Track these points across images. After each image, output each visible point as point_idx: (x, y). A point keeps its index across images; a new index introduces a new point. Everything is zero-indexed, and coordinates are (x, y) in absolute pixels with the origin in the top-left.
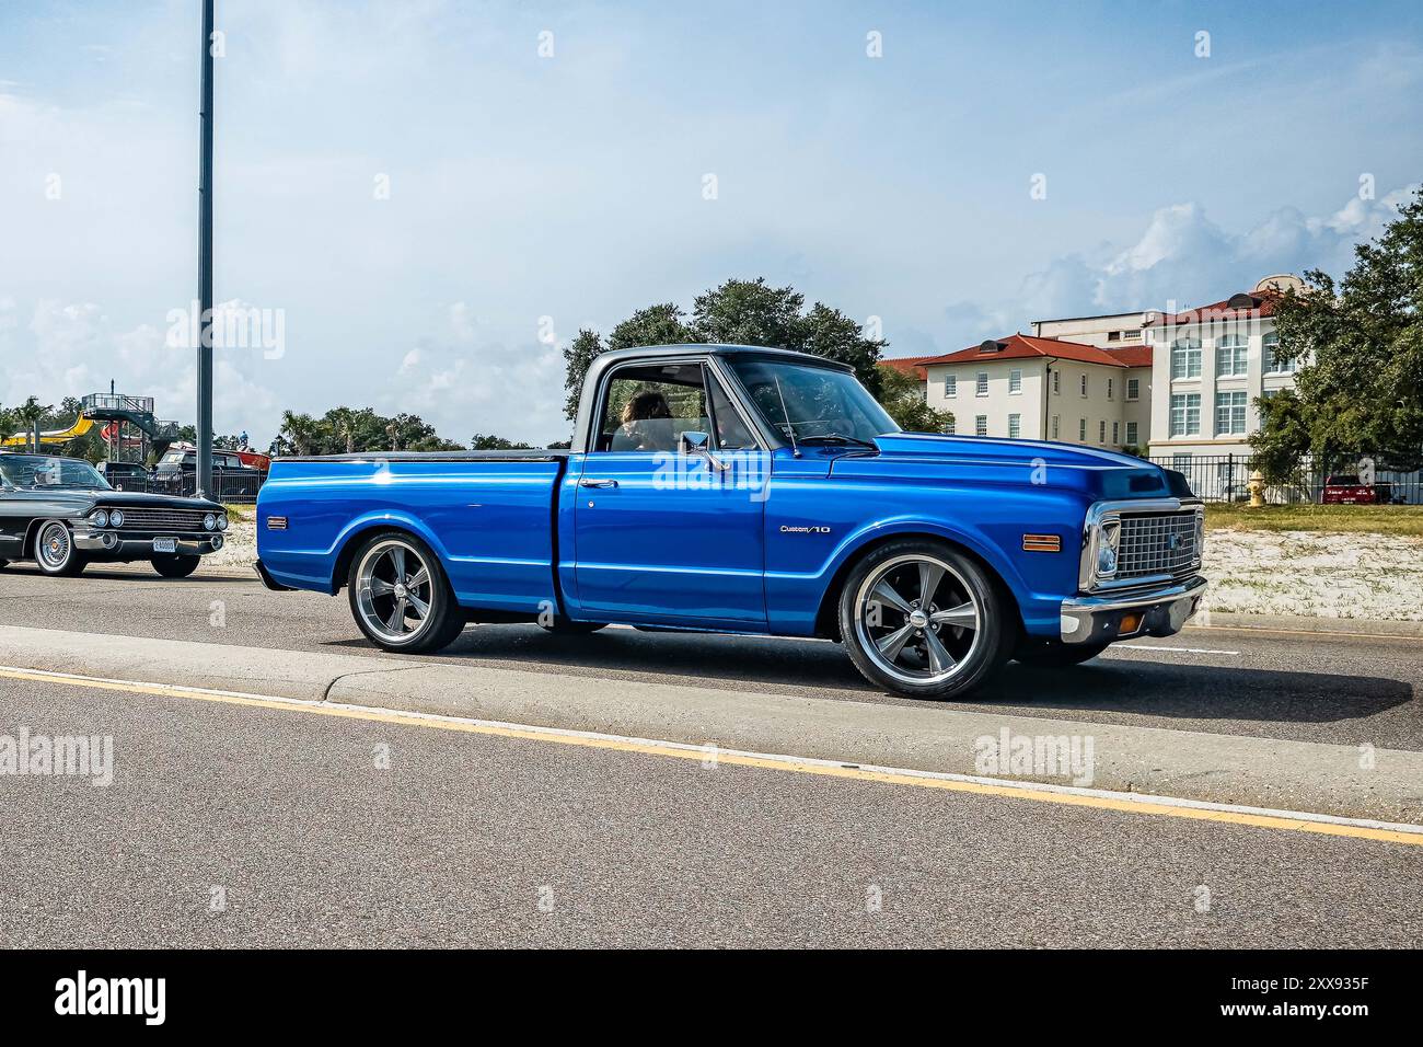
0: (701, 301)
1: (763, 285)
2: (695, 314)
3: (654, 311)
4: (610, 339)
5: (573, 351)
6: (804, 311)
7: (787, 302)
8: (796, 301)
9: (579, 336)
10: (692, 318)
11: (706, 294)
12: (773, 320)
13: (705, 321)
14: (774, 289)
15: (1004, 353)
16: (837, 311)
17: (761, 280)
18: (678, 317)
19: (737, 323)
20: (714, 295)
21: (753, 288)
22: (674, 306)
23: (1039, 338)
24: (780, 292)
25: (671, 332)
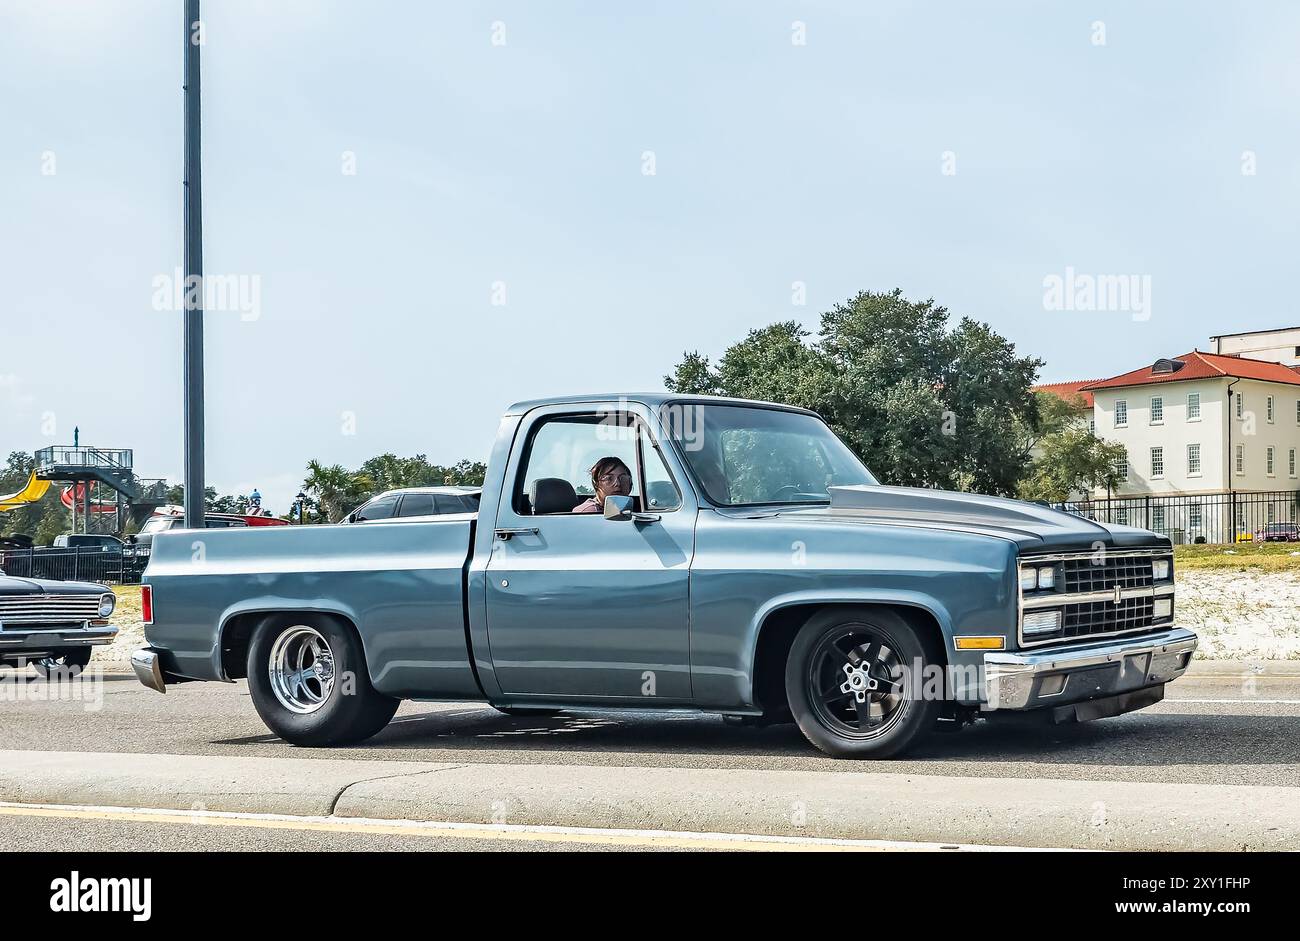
0: (828, 318)
1: (901, 297)
2: (822, 334)
3: (774, 330)
4: (720, 365)
5: (676, 379)
6: (950, 327)
7: (929, 318)
8: (939, 316)
9: (682, 361)
10: (818, 339)
11: (834, 310)
12: (913, 341)
13: (834, 342)
14: (913, 301)
15: (1180, 374)
16: (985, 326)
17: (897, 292)
18: (801, 338)
19: (869, 343)
20: (844, 310)
21: (889, 302)
22: (796, 325)
23: (1218, 355)
24: (921, 306)
25: (792, 355)
